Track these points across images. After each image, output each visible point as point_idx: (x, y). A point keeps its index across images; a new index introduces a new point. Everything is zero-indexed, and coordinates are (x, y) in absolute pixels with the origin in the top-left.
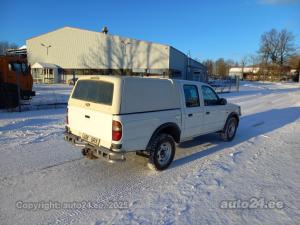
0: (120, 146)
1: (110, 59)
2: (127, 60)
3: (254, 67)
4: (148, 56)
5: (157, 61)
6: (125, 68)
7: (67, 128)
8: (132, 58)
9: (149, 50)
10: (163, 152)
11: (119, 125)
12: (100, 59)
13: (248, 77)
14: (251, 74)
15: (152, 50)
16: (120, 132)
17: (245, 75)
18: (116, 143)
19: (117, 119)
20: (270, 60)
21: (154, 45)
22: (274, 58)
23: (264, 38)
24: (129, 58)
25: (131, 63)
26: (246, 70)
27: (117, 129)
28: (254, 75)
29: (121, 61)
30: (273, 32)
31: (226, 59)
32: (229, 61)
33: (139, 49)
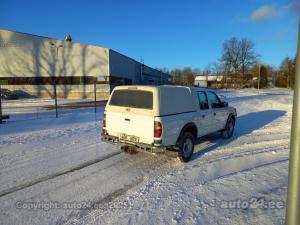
0: (160, 142)
1: (38, 65)
2: (59, 66)
3: (218, 75)
4: (84, 61)
5: (94, 66)
6: (57, 75)
7: (104, 131)
8: (65, 63)
9: (84, 54)
10: (186, 147)
11: (160, 124)
12: (28, 65)
13: (213, 85)
14: (215, 82)
15: (88, 53)
16: (161, 130)
17: (209, 83)
18: (158, 139)
19: (158, 120)
20: (232, 68)
21: (90, 47)
22: (236, 67)
23: (226, 46)
24: (61, 63)
25: (64, 69)
26: (210, 78)
27: (158, 128)
28: (218, 83)
29: (53, 67)
30: (234, 41)
31: (193, 68)
32: (196, 70)
33: (73, 53)
